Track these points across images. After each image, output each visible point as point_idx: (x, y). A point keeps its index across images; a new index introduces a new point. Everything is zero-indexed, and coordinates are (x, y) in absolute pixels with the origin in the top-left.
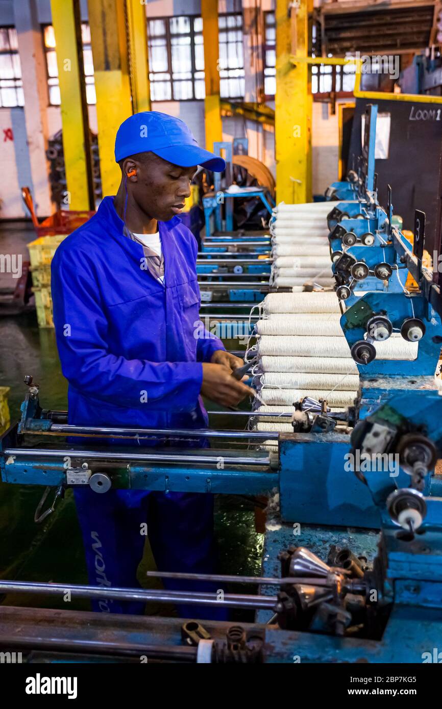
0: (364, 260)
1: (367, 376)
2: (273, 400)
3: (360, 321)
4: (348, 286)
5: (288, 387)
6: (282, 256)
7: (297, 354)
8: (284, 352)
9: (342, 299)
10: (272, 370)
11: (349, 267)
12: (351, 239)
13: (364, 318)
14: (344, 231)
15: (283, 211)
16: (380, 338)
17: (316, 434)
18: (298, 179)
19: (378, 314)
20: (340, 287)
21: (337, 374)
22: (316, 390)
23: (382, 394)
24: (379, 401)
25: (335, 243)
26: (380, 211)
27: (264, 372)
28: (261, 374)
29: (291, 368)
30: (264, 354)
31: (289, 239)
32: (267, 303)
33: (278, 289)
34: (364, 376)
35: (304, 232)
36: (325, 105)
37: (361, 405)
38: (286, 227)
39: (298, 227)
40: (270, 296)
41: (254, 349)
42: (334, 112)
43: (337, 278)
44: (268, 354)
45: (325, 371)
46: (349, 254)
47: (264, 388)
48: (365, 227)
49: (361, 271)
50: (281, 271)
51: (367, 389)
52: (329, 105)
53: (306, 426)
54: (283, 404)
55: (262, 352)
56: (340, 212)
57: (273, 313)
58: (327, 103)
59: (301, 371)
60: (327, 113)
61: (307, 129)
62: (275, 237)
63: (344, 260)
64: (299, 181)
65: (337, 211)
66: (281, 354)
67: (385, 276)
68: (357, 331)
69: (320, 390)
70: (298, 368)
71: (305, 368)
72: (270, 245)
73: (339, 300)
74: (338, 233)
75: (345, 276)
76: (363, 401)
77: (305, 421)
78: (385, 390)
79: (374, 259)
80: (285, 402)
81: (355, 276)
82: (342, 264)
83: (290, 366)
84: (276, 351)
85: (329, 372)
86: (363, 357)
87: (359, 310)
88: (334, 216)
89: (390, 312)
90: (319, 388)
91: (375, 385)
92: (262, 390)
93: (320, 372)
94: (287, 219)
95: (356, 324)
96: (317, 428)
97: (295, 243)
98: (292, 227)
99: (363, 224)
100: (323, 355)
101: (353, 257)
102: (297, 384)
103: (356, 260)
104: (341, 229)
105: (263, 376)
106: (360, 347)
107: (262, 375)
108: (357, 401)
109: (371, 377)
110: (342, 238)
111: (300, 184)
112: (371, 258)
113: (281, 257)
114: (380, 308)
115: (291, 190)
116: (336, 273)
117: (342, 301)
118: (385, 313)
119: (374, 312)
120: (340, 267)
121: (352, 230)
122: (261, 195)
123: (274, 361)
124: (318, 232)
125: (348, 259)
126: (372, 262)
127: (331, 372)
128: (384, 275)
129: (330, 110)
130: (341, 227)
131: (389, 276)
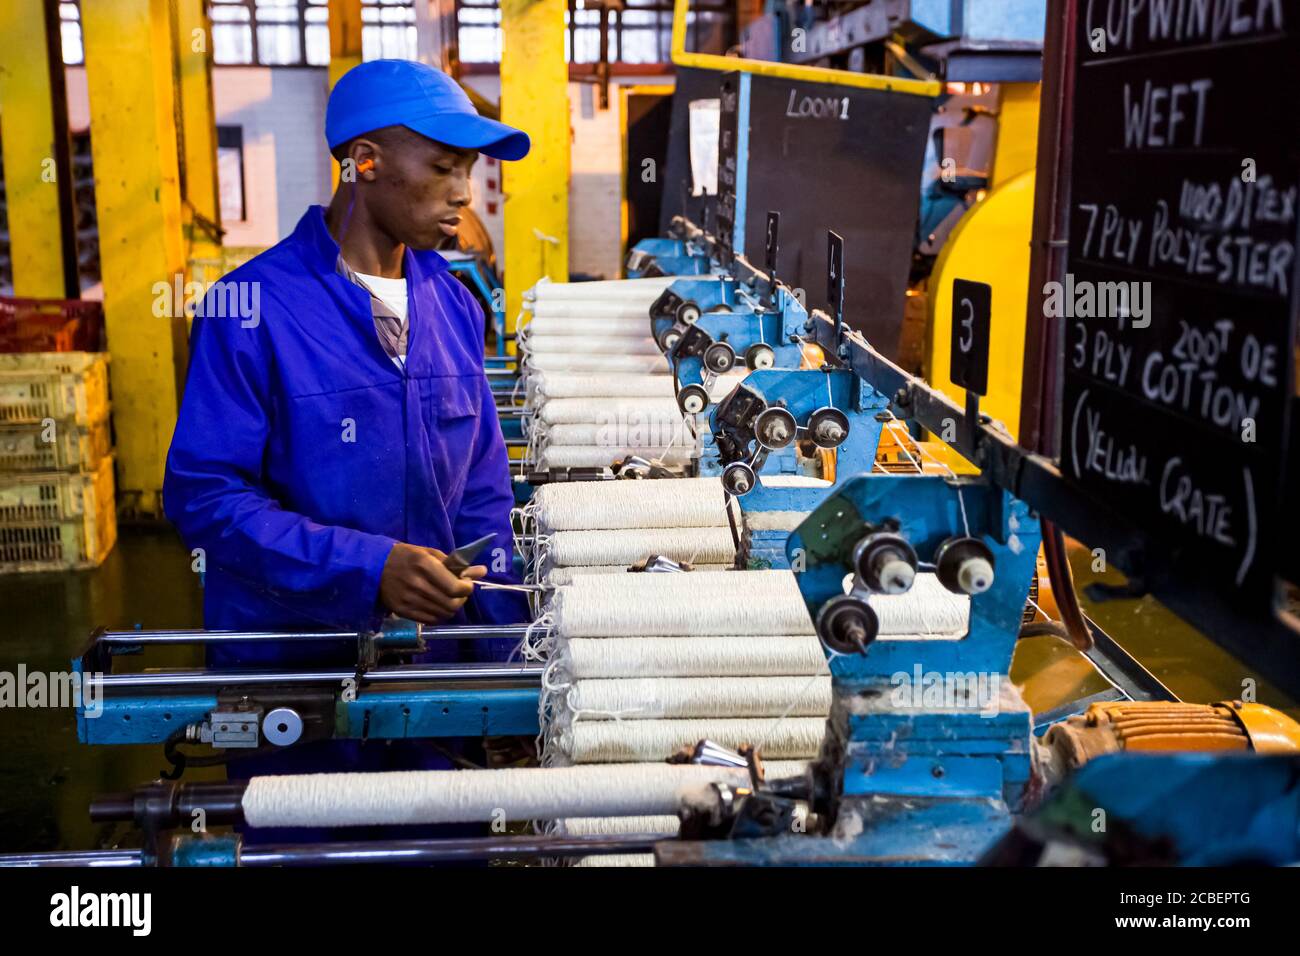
0: (784, 402)
1: (852, 682)
2: (603, 749)
3: (835, 546)
4: (748, 462)
5: (637, 716)
6: (557, 398)
7: (654, 631)
8: (625, 626)
9: (736, 493)
10: (595, 673)
11: (750, 419)
12: (723, 358)
13: (845, 540)
14: (707, 341)
15: (547, 299)
16: (895, 588)
17: (748, 841)
18: (553, 235)
19: (879, 529)
20: (730, 465)
21: (754, 676)
22: (705, 718)
23: (897, 728)
24: (890, 745)
25: (686, 367)
26: (786, 294)
27: (575, 680)
28: (566, 685)
29: (642, 666)
30: (573, 633)
31: (564, 360)
32: (544, 507)
33: (569, 473)
34: (843, 682)
35: (596, 344)
36: (586, 87)
37: (848, 757)
38: (555, 334)
39: (582, 334)
40: (547, 493)
41: (546, 622)
42: (605, 105)
43: (722, 445)
44: (582, 633)
45: (727, 672)
46: (749, 388)
47: (581, 720)
48: (753, 331)
49: (780, 427)
50: (557, 431)
51: (863, 718)
52: (596, 89)
53: (716, 821)
54: (627, 757)
55: (569, 628)
56: (678, 301)
57: (559, 531)
58: (592, 83)
59: (666, 674)
60: (591, 104)
61: (569, 131)
62: (529, 356)
63: (739, 403)
64: (554, 240)
65: (672, 298)
66: (616, 633)
67: (836, 438)
68: (827, 571)
69: (714, 718)
70: (660, 667)
71: (677, 665)
72: (517, 374)
73: (727, 498)
74: (692, 344)
75: (739, 439)
76: (852, 747)
77: (715, 808)
78: (905, 718)
79: (805, 398)
80: (633, 752)
81: (765, 439)
82: (733, 412)
83: (641, 661)
84: (604, 625)
85: (734, 673)
86: (853, 637)
87: (831, 521)
88: (667, 308)
89: (907, 524)
90: (711, 714)
91: (879, 704)
92: (573, 725)
93: (714, 672)
94: (560, 316)
95: (825, 554)
96: (748, 825)
97: (576, 370)
98: (569, 334)
99: (747, 323)
100: (717, 631)
101: (759, 395)
102: (660, 707)
103: (765, 403)
104: (699, 335)
105: (575, 691)
106: (839, 611)
107: (570, 688)
108: (833, 748)
109: (862, 685)
110: (701, 357)
111: (555, 246)
112: (800, 397)
113: (553, 401)
114: (882, 513)
115: (537, 258)
116: (720, 434)
117: (733, 499)
118: (895, 527)
119: (868, 525)
120: (730, 419)
121: (723, 337)
122: (471, 267)
123: (600, 651)
124: (627, 344)
125: (749, 400)
126: (801, 406)
127: (740, 672)
128: (834, 436)
129: (596, 100)
130: (701, 332)
131: (843, 438)
